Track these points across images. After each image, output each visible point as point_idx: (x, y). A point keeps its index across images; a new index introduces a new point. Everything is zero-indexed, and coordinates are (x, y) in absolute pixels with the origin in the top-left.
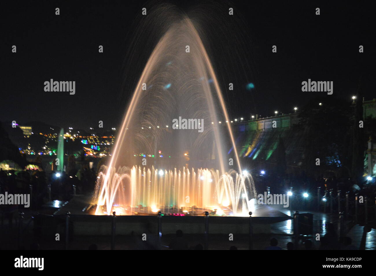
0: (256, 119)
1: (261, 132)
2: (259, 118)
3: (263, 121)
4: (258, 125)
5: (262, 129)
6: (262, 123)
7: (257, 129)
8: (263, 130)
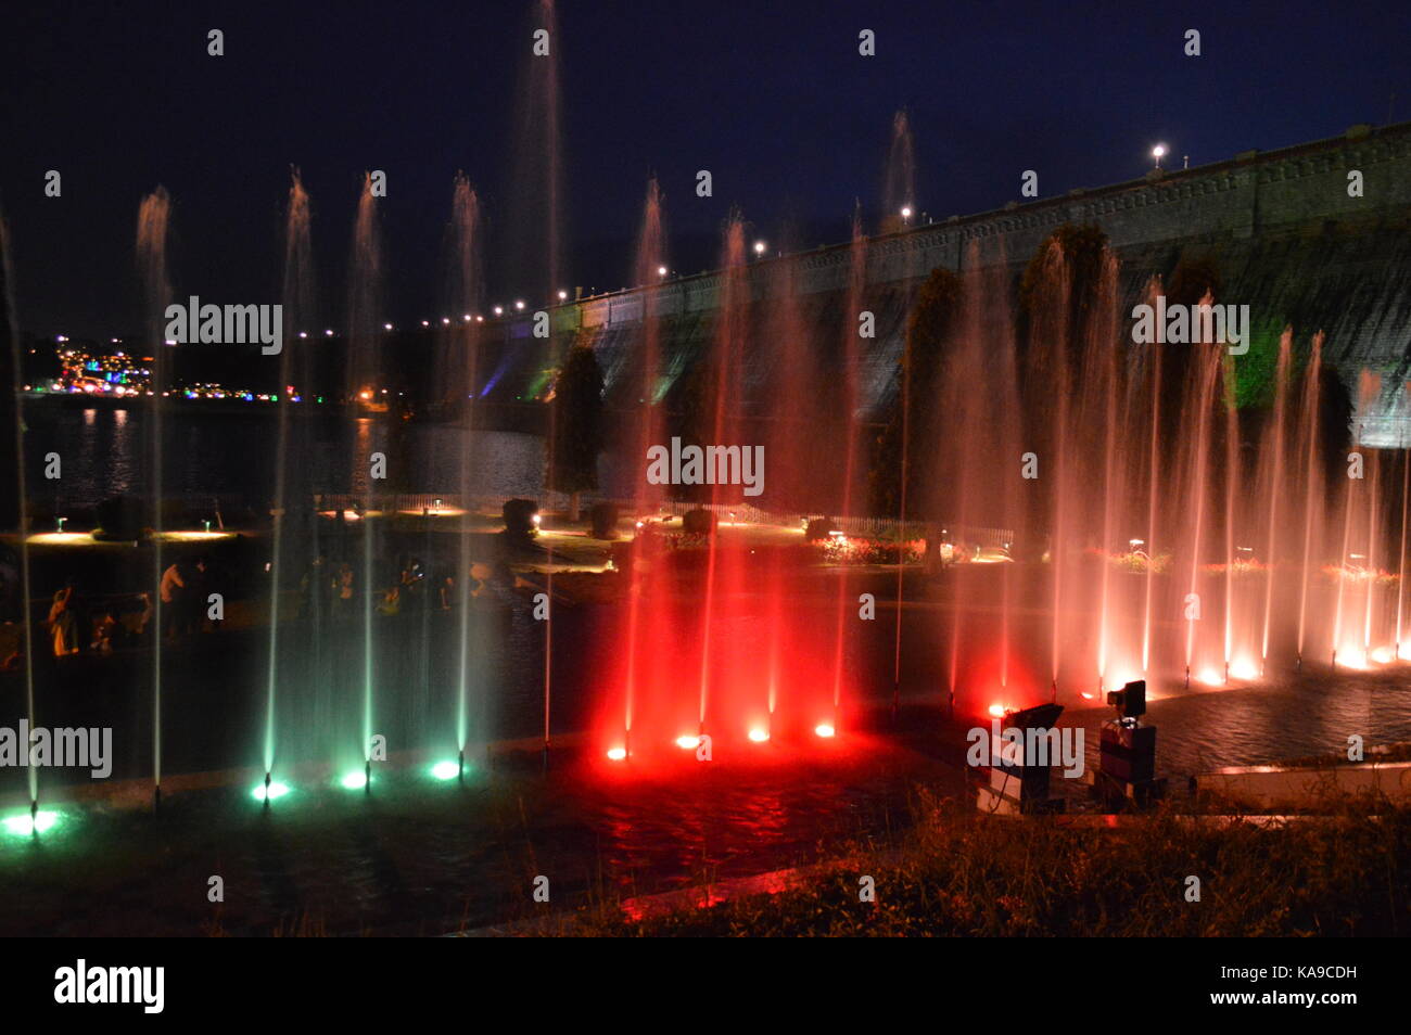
0: (578, 299)
1: (599, 333)
2: (585, 294)
3: (606, 301)
4: (582, 315)
5: (602, 325)
6: (601, 309)
7: (581, 326)
8: (606, 326)
